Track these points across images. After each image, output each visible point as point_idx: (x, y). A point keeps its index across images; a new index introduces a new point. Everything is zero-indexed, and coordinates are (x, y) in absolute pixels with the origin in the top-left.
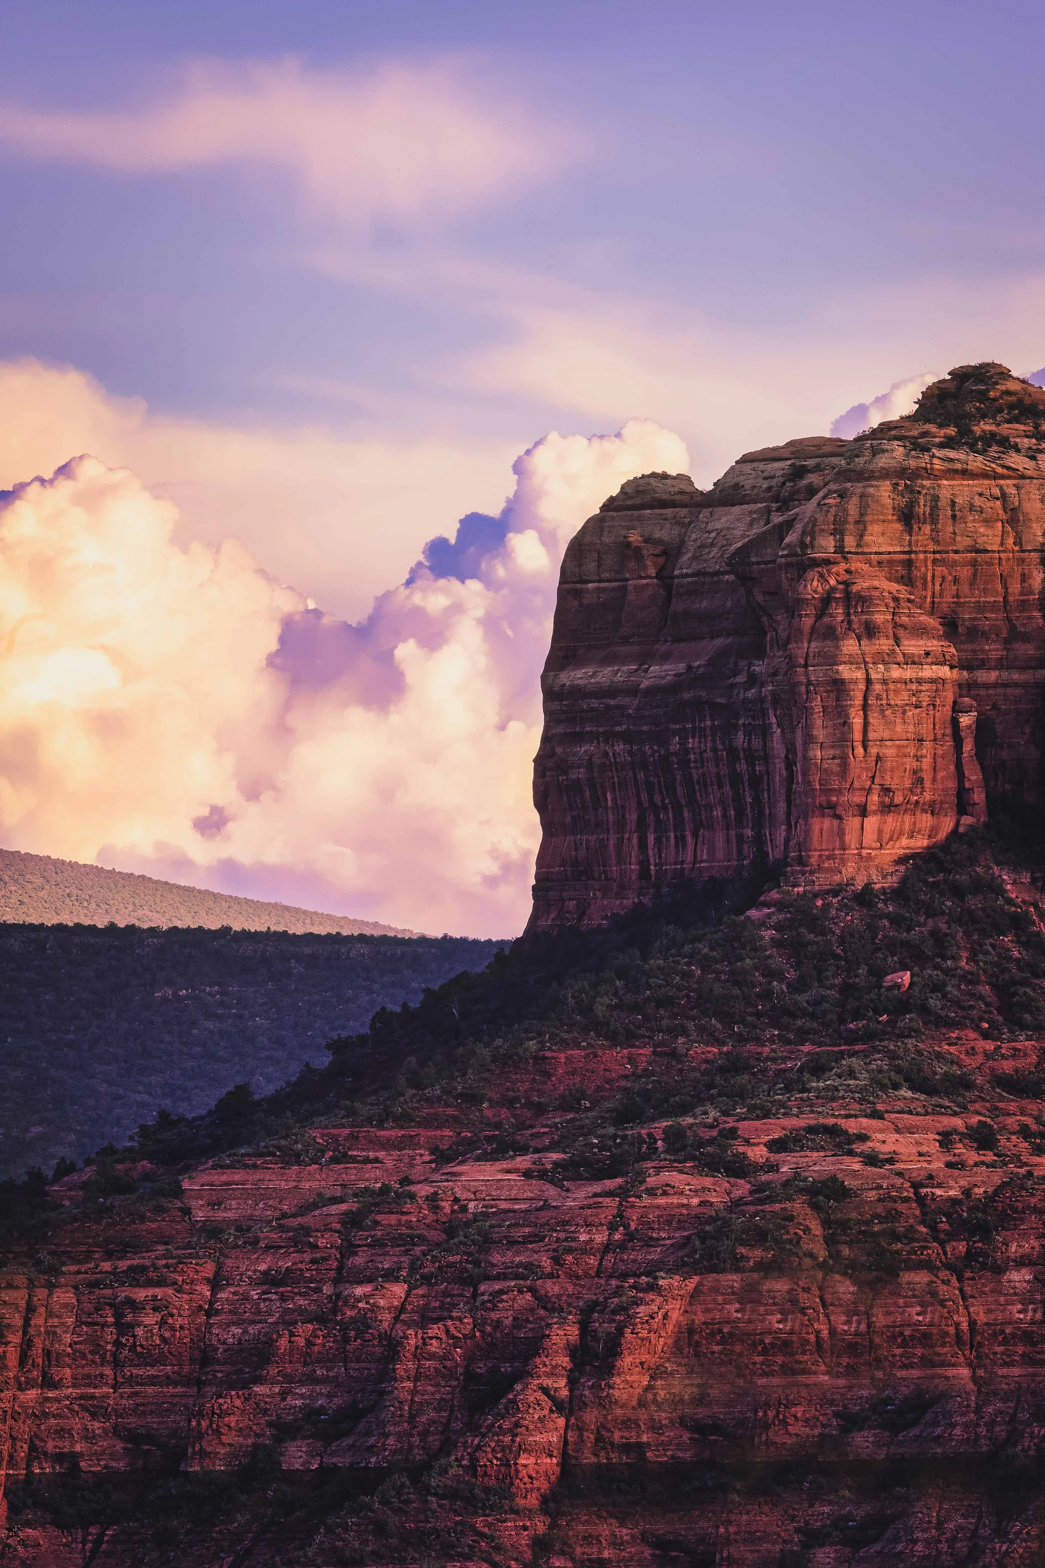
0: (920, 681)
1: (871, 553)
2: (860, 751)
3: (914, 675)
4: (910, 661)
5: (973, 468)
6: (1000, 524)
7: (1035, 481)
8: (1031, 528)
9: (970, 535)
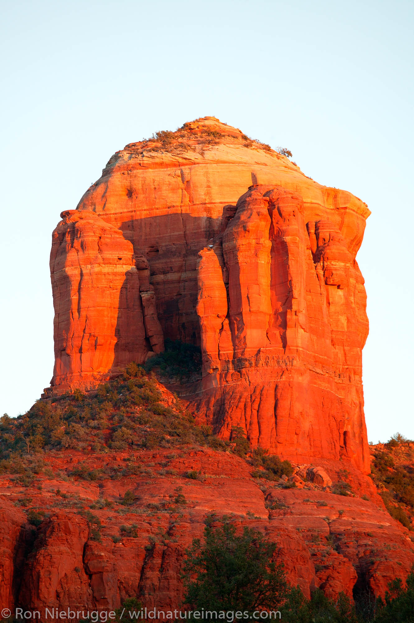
0: (115, 274)
1: (111, 214)
2: (76, 314)
3: (110, 271)
4: (107, 262)
5: (166, 161)
6: (180, 191)
7: (200, 165)
8: (197, 191)
9: (164, 197)
